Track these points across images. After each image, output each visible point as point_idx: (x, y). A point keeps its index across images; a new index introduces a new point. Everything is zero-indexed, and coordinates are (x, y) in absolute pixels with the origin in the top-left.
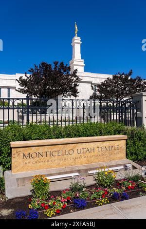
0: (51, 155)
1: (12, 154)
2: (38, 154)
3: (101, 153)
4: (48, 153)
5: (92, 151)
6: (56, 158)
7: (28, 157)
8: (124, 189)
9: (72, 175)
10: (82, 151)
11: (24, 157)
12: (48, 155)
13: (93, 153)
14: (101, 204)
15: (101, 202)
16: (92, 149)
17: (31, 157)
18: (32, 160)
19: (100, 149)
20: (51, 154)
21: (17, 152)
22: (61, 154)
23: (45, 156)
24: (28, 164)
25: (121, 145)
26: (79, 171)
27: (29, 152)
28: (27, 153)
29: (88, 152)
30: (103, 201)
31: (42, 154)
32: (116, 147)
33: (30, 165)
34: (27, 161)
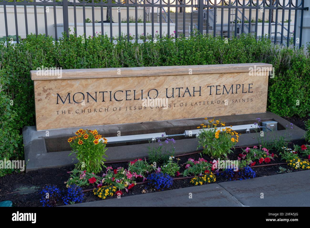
0: (113, 99)
1: (36, 94)
2: (86, 95)
3: (214, 97)
4: (107, 95)
5: (197, 94)
6: (122, 105)
7: (67, 101)
8: (250, 161)
9: (154, 136)
10: (176, 93)
11: (60, 101)
12: (107, 99)
13: (197, 98)
14: (201, 183)
15: (201, 180)
16: (197, 89)
17: (72, 101)
18: (74, 106)
19: (214, 90)
20: (113, 97)
21: (45, 91)
22: (132, 97)
23: (100, 100)
24: (67, 115)
25: (259, 83)
26: (167, 130)
27: (69, 90)
28: (64, 93)
29: (187, 94)
30: (204, 179)
31: (94, 96)
32: (246, 87)
33: (71, 116)
34: (65, 107)
